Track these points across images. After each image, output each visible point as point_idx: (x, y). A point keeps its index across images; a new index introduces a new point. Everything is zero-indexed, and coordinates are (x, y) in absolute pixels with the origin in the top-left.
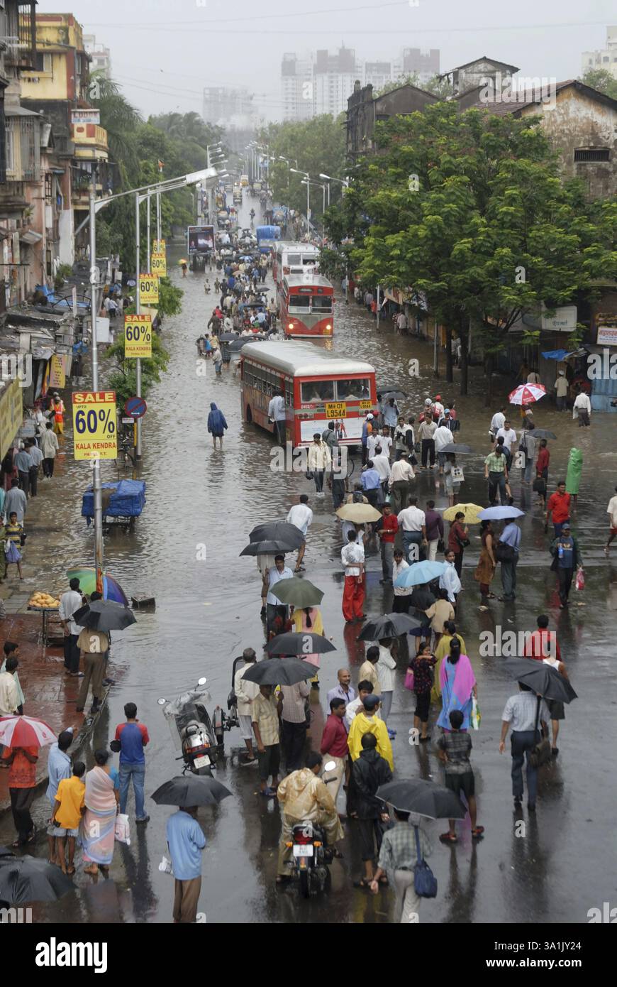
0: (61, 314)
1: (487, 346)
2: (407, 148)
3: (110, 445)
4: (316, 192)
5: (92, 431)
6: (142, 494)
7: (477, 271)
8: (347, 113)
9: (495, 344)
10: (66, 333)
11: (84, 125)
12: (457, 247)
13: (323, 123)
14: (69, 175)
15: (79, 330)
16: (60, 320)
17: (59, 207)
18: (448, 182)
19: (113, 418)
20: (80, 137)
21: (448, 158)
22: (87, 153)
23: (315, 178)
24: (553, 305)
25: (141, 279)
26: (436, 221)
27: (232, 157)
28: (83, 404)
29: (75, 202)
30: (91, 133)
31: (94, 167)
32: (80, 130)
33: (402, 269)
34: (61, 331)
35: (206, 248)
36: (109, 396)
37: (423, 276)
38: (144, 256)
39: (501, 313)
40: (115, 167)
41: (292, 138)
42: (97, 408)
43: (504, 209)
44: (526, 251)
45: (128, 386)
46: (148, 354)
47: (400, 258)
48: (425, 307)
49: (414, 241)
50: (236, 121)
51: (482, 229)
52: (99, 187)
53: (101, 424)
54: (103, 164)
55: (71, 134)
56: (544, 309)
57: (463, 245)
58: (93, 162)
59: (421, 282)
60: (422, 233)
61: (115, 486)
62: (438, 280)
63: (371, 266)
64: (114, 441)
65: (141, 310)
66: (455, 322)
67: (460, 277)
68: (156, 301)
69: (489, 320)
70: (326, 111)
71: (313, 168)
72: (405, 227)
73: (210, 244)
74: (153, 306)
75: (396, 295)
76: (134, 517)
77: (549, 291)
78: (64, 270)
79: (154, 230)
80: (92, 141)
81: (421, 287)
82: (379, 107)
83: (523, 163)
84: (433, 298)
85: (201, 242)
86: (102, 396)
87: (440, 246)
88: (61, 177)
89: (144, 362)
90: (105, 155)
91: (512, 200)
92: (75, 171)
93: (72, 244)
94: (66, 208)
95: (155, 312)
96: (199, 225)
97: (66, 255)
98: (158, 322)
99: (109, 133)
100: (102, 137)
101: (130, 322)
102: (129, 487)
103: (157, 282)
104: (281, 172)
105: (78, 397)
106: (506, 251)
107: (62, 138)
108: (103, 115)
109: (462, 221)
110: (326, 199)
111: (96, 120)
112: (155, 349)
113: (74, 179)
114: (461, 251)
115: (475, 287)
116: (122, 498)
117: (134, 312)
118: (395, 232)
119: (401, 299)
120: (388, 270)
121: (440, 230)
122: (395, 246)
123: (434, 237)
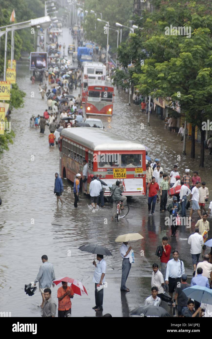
2: (170, 9)
4: (113, 34)
12: (200, 73)
18: (196, 32)
21: (197, 17)
23: (113, 26)
26: (188, 56)
27: (60, 9)
35: (41, 67)
37: (177, 90)
46: (2, 133)
47: (164, 79)
49: (173, 68)
57: (204, 72)
59: (176, 94)
60: (178, 63)
62: (187, 94)
63: (145, 83)
68: (8, 99)
71: (112, 18)
72: (168, 59)
73: (44, 64)
74: (6, 102)
75: (161, 102)
79: (9, 53)
81: (176, 98)
84: (184, 105)
85: (39, 62)
87: (190, 72)
95: (7, 106)
96: (38, 52)
98: (9, 112)
103: (9, 87)
104: (92, 21)
109: (204, 56)
110: (119, 38)
114: (203, 76)
118: (162, 62)
119: (164, 105)
120: (156, 86)
121: (190, 62)
122: (161, 71)
123: (186, 66)
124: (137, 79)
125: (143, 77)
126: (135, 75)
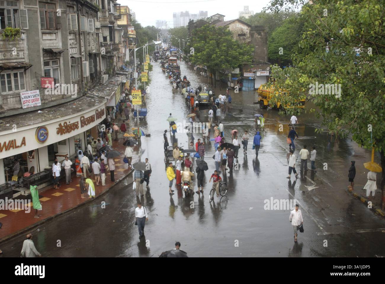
0: (127, 72)
1: (220, 77)
2: (201, 35)
3: (140, 101)
4: (182, 43)
5: (136, 98)
6: (146, 111)
7: (217, 61)
8: (188, 26)
9: (222, 77)
10: (129, 76)
11: (131, 30)
12: (213, 56)
13: (183, 28)
14: (128, 41)
15: (131, 75)
16: (127, 73)
17: (126, 48)
18: (211, 42)
19: (140, 95)
20: (130, 33)
21: (211, 37)
22: (131, 36)
23: (181, 41)
24: (234, 68)
25: (145, 64)
26: (208, 51)
27: (162, 35)
28: (134, 92)
29: (129, 47)
30: (132, 32)
31: (133, 39)
32: (130, 31)
33: (201, 61)
34: (127, 76)
35: (158, 56)
36: (140, 91)
37: (205, 62)
38: (145, 58)
39: (223, 70)
40: (138, 40)
41: (176, 31)
42: (137, 93)
43: (223, 48)
44: (228, 56)
45: (143, 88)
46: (147, 81)
47: (201, 58)
48: (206, 69)
49: (203, 55)
50: (164, 27)
51: (218, 52)
52: (134, 43)
53: (138, 97)
54: (135, 39)
55: (128, 32)
56: (232, 69)
57: (214, 56)
58: (133, 38)
59: (205, 64)
60: (205, 53)
61: (141, 110)
62: (209, 63)
63: (194, 60)
64: (141, 100)
65: (145, 71)
66: (213, 72)
67: (213, 62)
68: (148, 68)
69: (220, 71)
70: (183, 25)
71: (181, 38)
72: (201, 52)
73: (158, 55)
74: (147, 69)
75: (200, 66)
76: (145, 116)
77: (233, 65)
78: (127, 62)
79: (147, 52)
80: (132, 33)
81: (205, 65)
82: (195, 24)
83: (227, 37)
84: (208, 67)
85: (156, 55)
86: (138, 91)
87: (209, 56)
88: (126, 41)
89: (146, 82)
90: (135, 36)
91: (224, 46)
92: (129, 40)
93: (129, 56)
94: (127, 48)
95: (147, 71)
96: (156, 51)
97: (127, 59)
98: (148, 73)
99: (136, 31)
100: (135, 33)
101: (143, 74)
102: (144, 110)
103: (148, 64)
104: (174, 39)
105: (133, 91)
106: (223, 57)
107: (126, 33)
108: (135, 28)
109: (214, 50)
110: (184, 44)
111: (133, 29)
112: (148, 79)
113: (129, 42)
114: (214, 57)
115: (216, 65)
116: (142, 112)
117: (143, 71)
118: (199, 52)
119: (201, 67)
120: (198, 61)
121: (209, 53)
122: (199, 56)
123: (208, 54)
124: (191, 59)
125: (193, 58)
126: (190, 58)
